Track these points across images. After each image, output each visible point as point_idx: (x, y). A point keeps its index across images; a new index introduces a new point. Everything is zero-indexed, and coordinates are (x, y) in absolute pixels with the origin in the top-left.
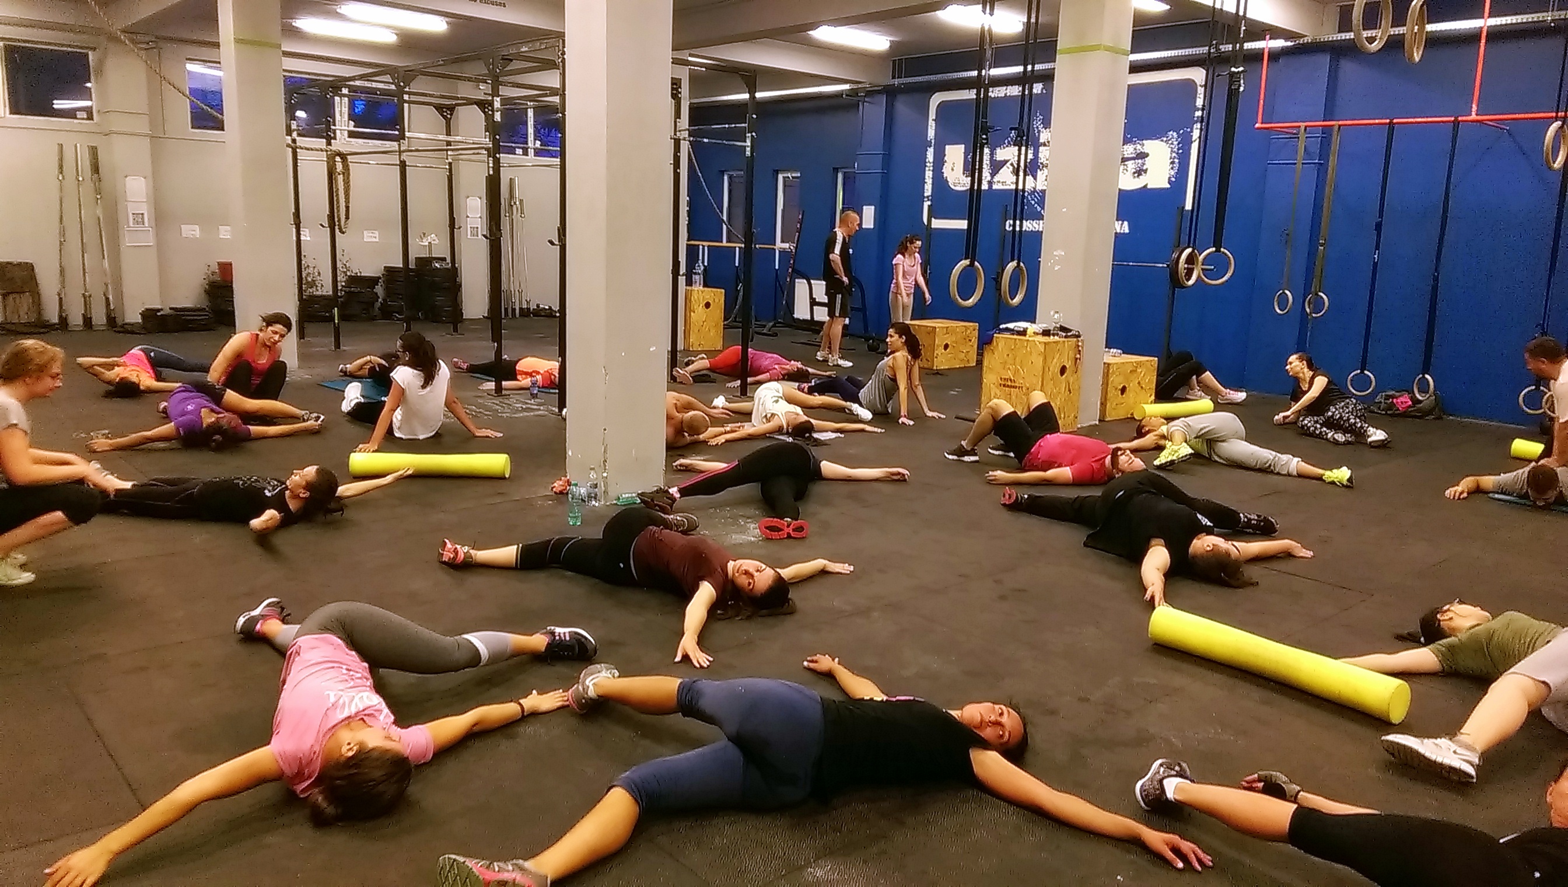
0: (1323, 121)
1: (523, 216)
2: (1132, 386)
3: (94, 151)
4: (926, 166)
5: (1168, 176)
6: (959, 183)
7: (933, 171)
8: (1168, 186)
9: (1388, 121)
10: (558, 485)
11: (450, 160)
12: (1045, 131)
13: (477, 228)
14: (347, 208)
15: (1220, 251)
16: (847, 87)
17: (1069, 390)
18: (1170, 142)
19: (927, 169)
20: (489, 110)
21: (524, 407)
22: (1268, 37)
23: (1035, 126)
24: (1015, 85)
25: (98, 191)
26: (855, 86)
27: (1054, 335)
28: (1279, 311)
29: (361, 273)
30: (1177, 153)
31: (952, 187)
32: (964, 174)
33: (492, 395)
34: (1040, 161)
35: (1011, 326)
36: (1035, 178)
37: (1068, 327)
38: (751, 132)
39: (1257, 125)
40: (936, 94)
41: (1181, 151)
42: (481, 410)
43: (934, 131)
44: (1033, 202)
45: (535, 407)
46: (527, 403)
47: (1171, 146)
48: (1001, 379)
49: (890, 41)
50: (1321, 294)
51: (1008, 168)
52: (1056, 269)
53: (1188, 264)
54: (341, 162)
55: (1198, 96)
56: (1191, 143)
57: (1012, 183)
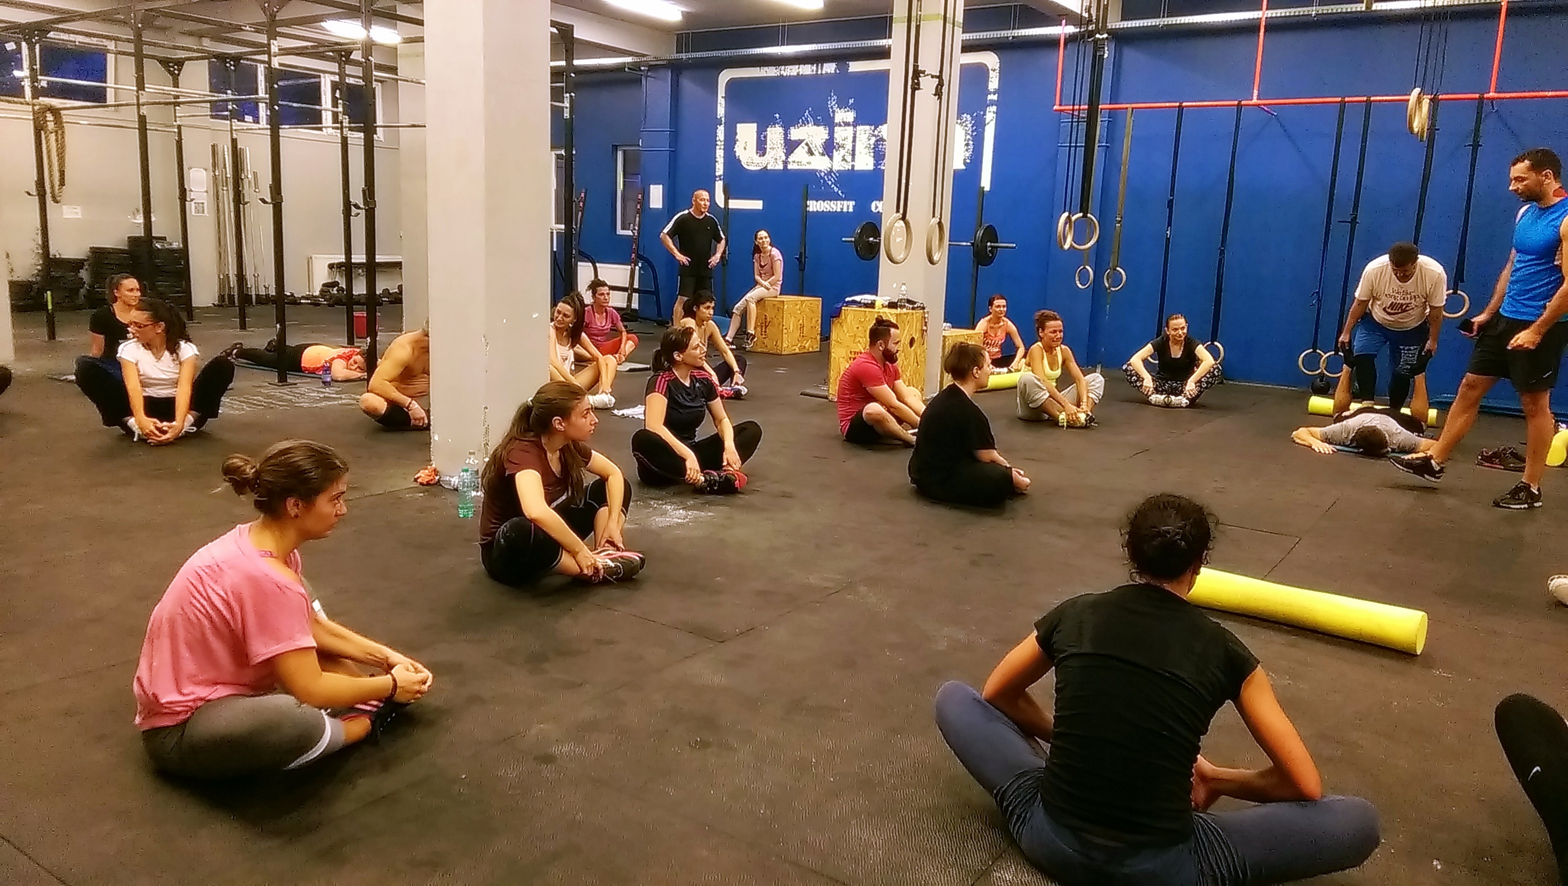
0: (1110, 104)
1: (257, 190)
4: (716, 145)
5: (964, 158)
7: (724, 150)
8: (964, 167)
9: (1178, 104)
10: (423, 475)
11: (178, 123)
12: (839, 111)
13: (203, 203)
14: (62, 173)
15: (1087, 216)
16: (629, 59)
17: (917, 363)
18: (964, 124)
19: (718, 147)
21: (322, 396)
22: (1064, 22)
23: (829, 106)
24: (808, 64)
26: (636, 59)
27: (902, 307)
28: (1080, 286)
29: (60, 255)
30: (972, 135)
32: (757, 153)
33: (276, 385)
34: (835, 141)
35: (858, 298)
36: (831, 157)
37: (913, 300)
38: (570, 93)
39: (1055, 107)
42: (271, 400)
44: (830, 183)
45: (334, 396)
46: (322, 392)
47: (966, 128)
48: (851, 352)
49: (682, 12)
50: (1118, 269)
51: (803, 148)
52: (897, 241)
53: (991, 242)
54: (52, 119)
55: (992, 80)
56: (985, 125)
57: (808, 163)
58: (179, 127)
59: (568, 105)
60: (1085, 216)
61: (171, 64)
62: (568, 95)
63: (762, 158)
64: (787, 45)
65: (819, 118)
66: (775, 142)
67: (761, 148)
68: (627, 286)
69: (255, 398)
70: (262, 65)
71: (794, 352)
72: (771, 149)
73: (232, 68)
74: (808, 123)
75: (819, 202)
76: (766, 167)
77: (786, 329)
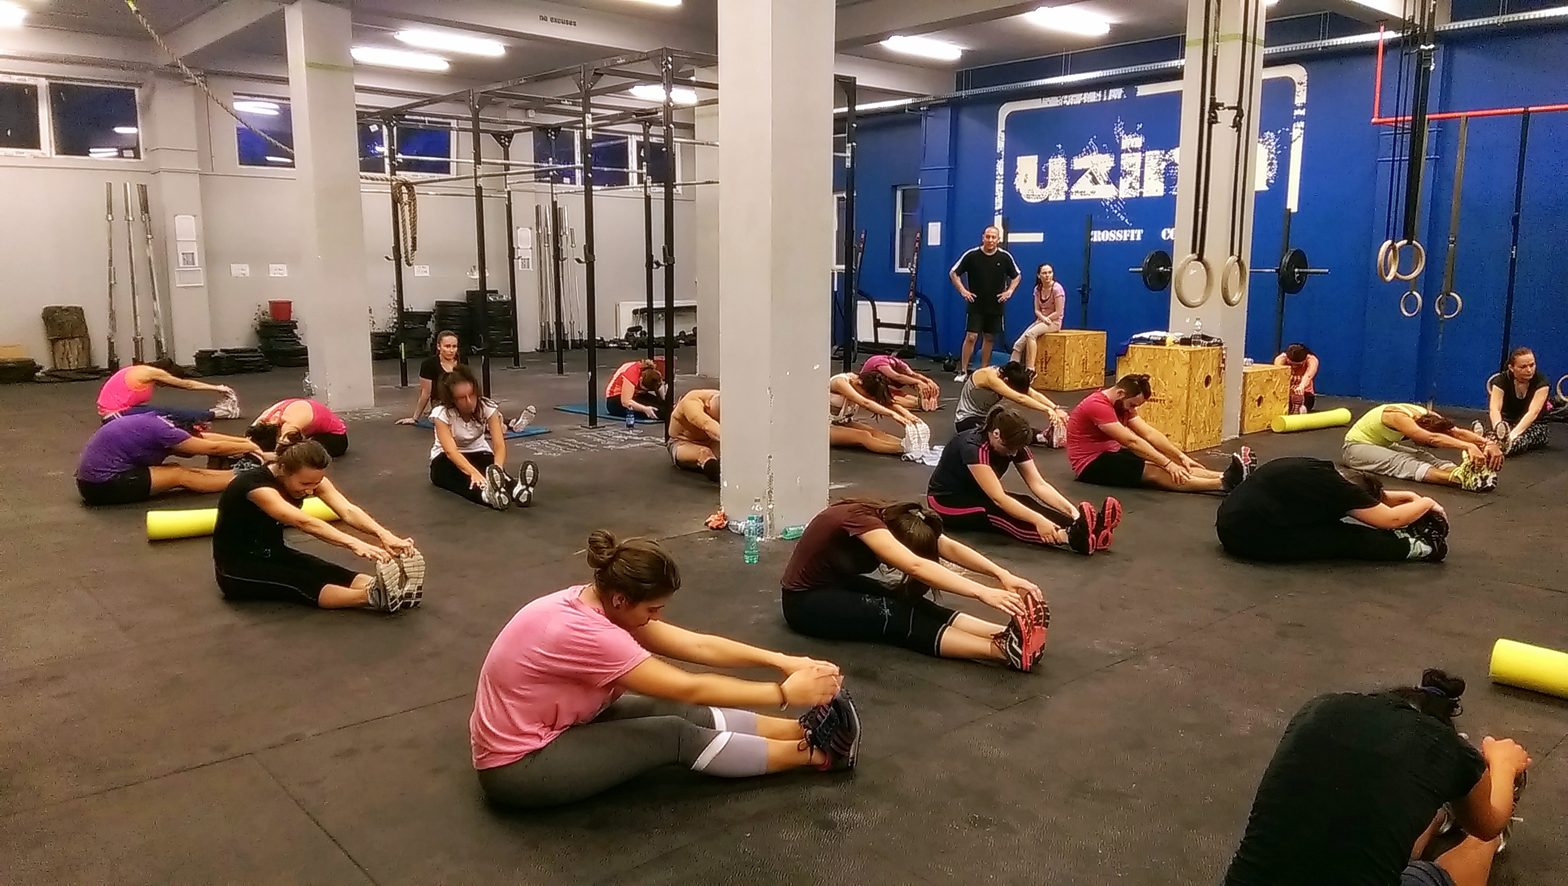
0: (1440, 113)
1: (574, 245)
2: (1268, 396)
3: (143, 189)
4: (996, 179)
5: (1266, 178)
6: (1033, 195)
7: (1003, 183)
8: (1267, 188)
9: (1523, 110)
10: (713, 520)
11: (509, 189)
12: (1126, 137)
13: (528, 259)
14: (414, 239)
16: (909, 101)
18: (1267, 143)
19: (997, 181)
20: (552, 135)
21: (626, 438)
22: (1382, 28)
23: (1115, 133)
24: (1093, 91)
25: (148, 231)
26: (916, 100)
27: (1195, 343)
28: (1406, 313)
29: (412, 308)
30: (1276, 154)
31: (1025, 199)
32: (1038, 185)
33: (586, 427)
34: (1122, 168)
35: (1146, 335)
36: (1117, 187)
37: (1209, 335)
38: (852, 143)
39: (1373, 120)
40: (1005, 105)
41: (1279, 152)
42: (583, 443)
43: (1003, 143)
44: (1116, 212)
45: (637, 438)
46: (626, 435)
47: (1269, 147)
50: (1452, 294)
51: (1087, 177)
52: (1192, 273)
53: (1299, 268)
54: (406, 191)
55: (1299, 94)
56: (1291, 142)
57: (1092, 192)
58: (508, 192)
59: (850, 155)
60: (1410, 243)
61: (503, 137)
62: (850, 145)
63: (1043, 190)
64: (1070, 74)
65: (1104, 145)
66: (1057, 173)
67: (1042, 179)
68: (905, 323)
69: (570, 440)
70: (578, 131)
71: (1077, 388)
72: (1052, 180)
73: (553, 138)
74: (1093, 151)
75: (1104, 232)
76: (1048, 198)
77: (1067, 365)
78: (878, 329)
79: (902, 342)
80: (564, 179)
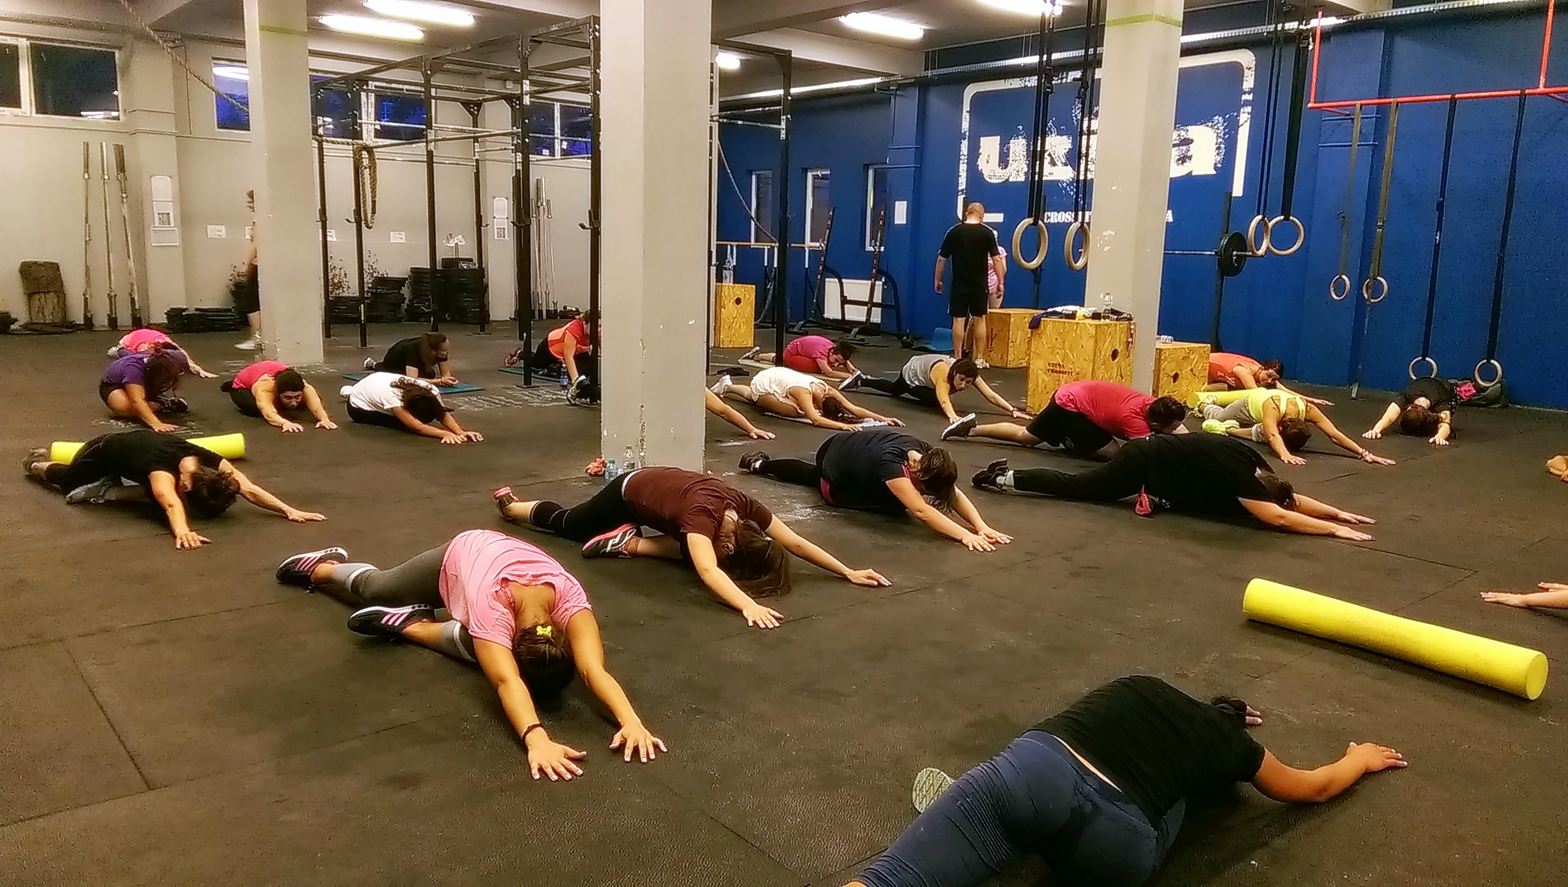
0: (1380, 98)
1: (550, 216)
2: (1185, 372)
3: (120, 151)
4: (960, 159)
5: (1214, 162)
6: (995, 176)
7: (967, 164)
9: (1450, 96)
10: (593, 467)
11: (477, 157)
13: (504, 229)
14: (374, 202)
15: (1289, 220)
16: (878, 80)
17: (1121, 376)
18: (1216, 127)
19: (961, 162)
20: (516, 104)
21: (554, 397)
22: (1320, 13)
23: (1074, 115)
25: (123, 190)
26: (885, 79)
27: (1104, 318)
28: (1335, 297)
29: (387, 274)
30: (1224, 138)
31: (987, 179)
32: (999, 166)
33: (521, 387)
35: (1059, 309)
37: (1119, 310)
38: (786, 115)
39: (1310, 105)
40: (970, 85)
41: (1227, 136)
42: (510, 400)
43: (968, 123)
44: (1072, 193)
46: (556, 394)
47: (1217, 131)
48: (1049, 364)
49: (924, 30)
50: (1379, 278)
52: (1105, 250)
53: (1237, 251)
54: (367, 156)
55: (1247, 79)
56: (1239, 127)
57: (1050, 174)
58: (477, 161)
59: (784, 127)
60: (1287, 219)
61: (472, 106)
62: (784, 117)
63: (1004, 171)
64: (1031, 55)
65: (1062, 128)
66: (1017, 154)
67: (1004, 161)
68: (867, 300)
69: (498, 397)
70: (559, 104)
71: (1022, 365)
72: (1013, 161)
73: (518, 107)
74: (1052, 134)
75: (1060, 213)
76: (1008, 179)
77: (1012, 342)
78: (846, 306)
79: (864, 319)
80: (544, 150)
